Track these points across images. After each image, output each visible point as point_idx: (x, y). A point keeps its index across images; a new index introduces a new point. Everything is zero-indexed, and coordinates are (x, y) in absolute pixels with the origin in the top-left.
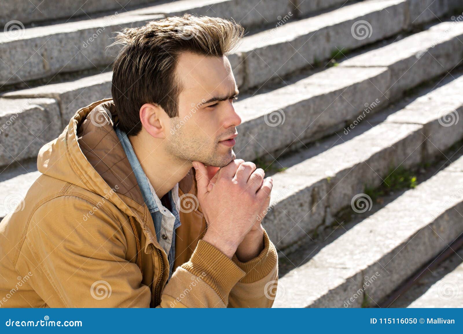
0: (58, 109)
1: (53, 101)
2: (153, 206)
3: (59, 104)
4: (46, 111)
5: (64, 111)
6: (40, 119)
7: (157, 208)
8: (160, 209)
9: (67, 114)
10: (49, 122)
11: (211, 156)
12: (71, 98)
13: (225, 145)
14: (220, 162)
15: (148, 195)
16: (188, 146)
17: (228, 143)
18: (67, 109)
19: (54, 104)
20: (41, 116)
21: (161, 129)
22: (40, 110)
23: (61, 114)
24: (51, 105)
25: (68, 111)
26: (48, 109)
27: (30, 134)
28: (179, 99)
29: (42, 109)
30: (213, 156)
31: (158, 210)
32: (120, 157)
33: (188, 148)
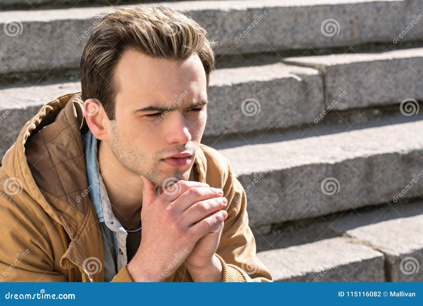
0: (320, 81)
1: (315, 72)
2: (100, 215)
3: (323, 76)
4: (303, 82)
5: (329, 84)
6: (295, 90)
7: (103, 218)
8: (105, 221)
9: (332, 87)
10: (307, 95)
11: (150, 173)
12: (342, 71)
13: (168, 164)
14: (159, 181)
15: (97, 202)
16: (125, 156)
17: (172, 162)
18: (334, 82)
19: (316, 75)
20: (296, 86)
21: (104, 131)
22: (296, 80)
23: (325, 87)
24: (312, 76)
25: (335, 85)
26: (307, 81)
27: (278, 104)
28: (116, 101)
29: (299, 79)
30: (152, 174)
31: (103, 221)
32: (72, 155)
33: (125, 158)
